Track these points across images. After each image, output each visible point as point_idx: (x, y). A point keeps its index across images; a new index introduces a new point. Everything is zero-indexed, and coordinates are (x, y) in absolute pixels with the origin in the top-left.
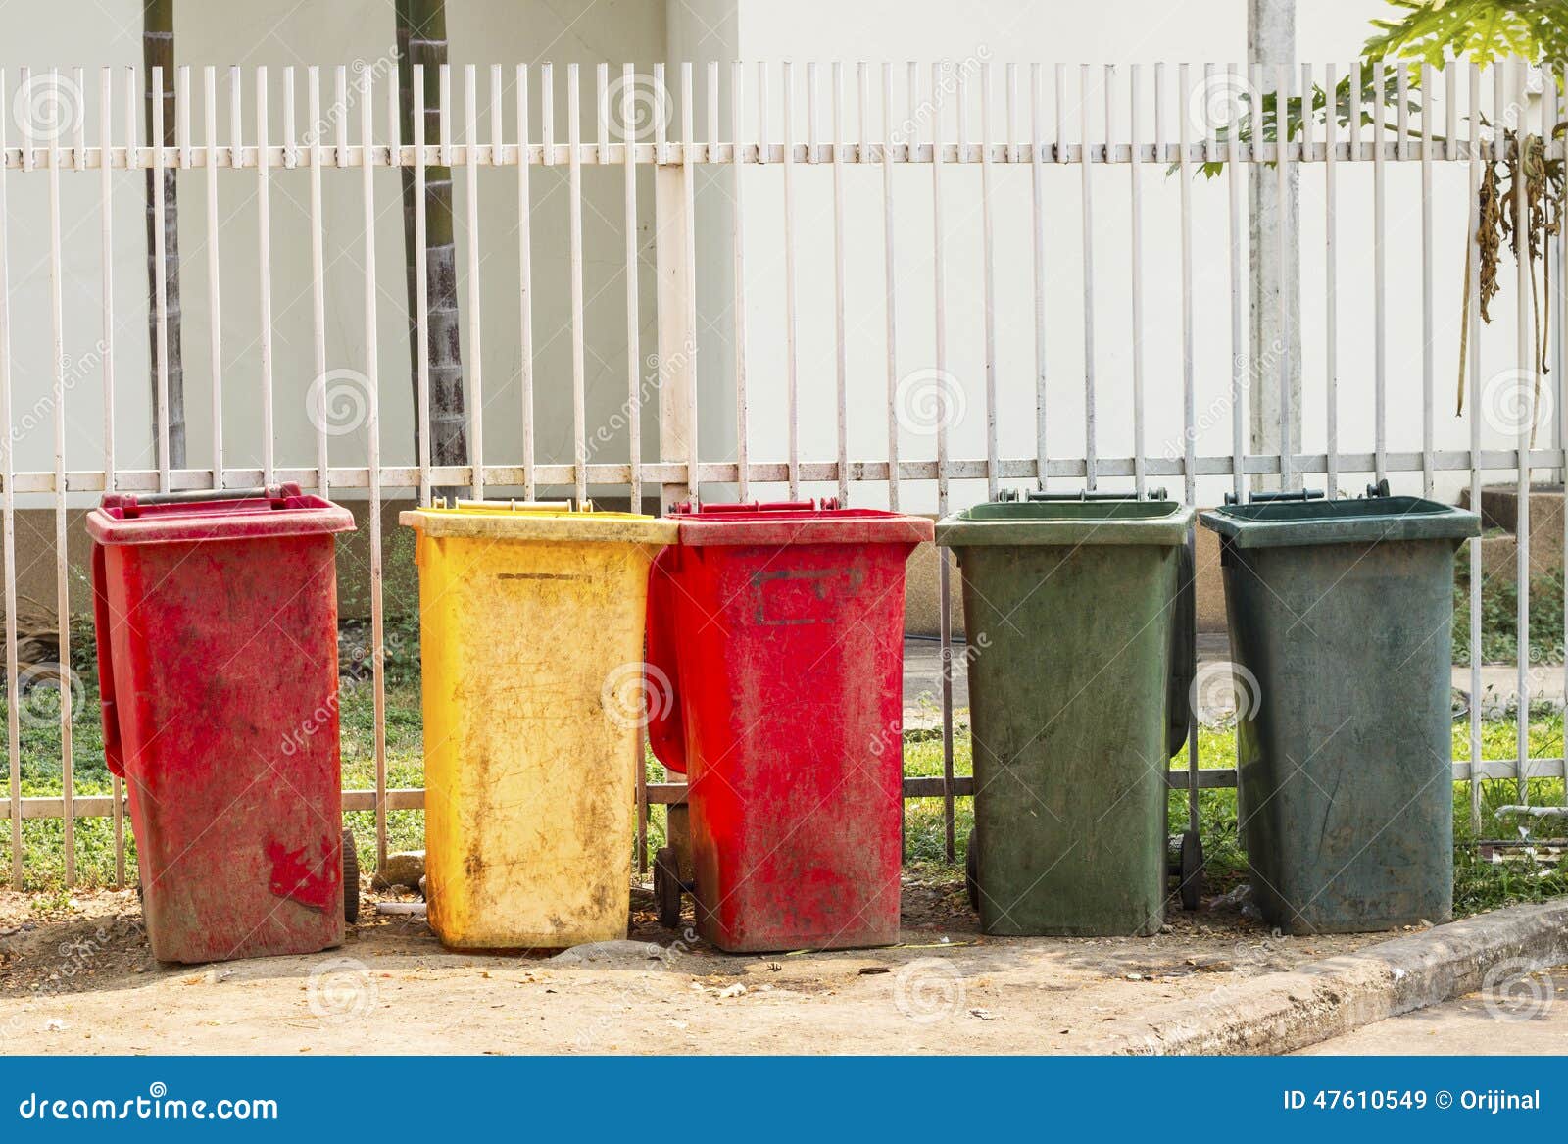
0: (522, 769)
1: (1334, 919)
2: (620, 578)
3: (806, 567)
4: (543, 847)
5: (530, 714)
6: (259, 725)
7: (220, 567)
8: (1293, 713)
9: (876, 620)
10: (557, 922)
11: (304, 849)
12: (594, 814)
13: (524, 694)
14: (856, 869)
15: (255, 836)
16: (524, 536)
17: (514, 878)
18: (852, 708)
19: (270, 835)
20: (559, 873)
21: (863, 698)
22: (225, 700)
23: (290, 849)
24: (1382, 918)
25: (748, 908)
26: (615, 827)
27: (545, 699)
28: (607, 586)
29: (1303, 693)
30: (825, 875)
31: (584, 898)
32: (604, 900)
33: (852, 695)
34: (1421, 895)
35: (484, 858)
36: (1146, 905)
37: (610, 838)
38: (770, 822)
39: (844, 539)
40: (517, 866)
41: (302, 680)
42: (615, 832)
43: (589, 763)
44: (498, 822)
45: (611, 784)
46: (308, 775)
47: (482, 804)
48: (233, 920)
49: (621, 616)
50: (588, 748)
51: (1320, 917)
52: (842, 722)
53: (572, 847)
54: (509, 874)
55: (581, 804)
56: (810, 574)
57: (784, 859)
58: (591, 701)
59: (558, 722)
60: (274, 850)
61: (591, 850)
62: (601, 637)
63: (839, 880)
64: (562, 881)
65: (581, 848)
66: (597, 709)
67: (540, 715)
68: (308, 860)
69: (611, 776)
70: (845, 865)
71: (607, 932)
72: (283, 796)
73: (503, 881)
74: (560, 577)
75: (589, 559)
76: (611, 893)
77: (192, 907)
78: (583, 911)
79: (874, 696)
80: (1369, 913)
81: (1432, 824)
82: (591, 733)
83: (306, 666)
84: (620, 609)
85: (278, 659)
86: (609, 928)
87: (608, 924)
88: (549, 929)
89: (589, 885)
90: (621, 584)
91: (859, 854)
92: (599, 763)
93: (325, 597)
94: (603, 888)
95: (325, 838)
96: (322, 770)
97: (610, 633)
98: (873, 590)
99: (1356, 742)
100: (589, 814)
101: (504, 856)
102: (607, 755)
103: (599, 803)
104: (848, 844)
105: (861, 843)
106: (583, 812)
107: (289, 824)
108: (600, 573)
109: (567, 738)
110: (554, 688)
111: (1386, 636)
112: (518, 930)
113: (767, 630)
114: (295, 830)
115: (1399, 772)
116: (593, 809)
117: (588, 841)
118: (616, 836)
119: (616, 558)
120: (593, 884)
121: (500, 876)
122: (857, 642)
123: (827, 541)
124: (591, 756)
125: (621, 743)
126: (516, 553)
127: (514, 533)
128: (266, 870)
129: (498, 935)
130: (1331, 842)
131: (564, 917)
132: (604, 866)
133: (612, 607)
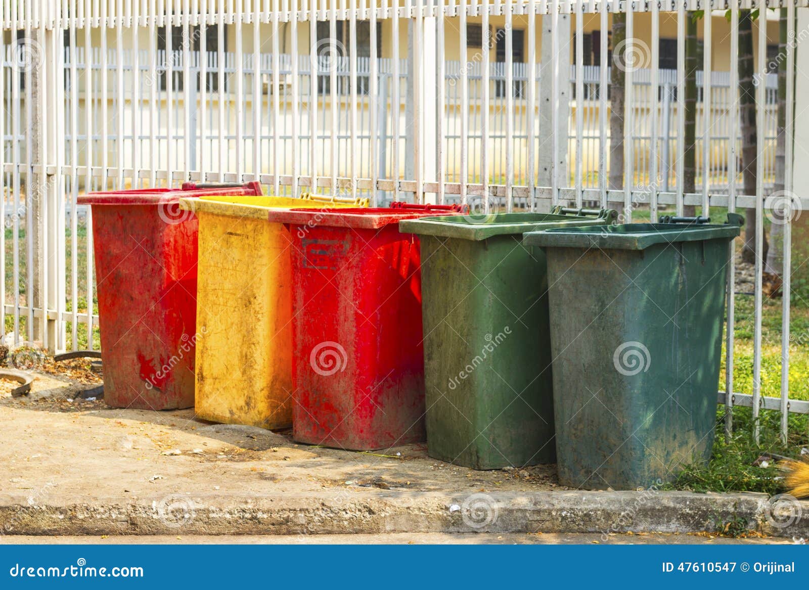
0: (219, 331)
1: (577, 479)
2: (261, 237)
3: (325, 239)
4: (227, 373)
5: (222, 303)
6: (133, 296)
7: (121, 218)
8: (556, 349)
9: (354, 270)
10: (231, 412)
11: (153, 359)
12: (246, 358)
13: (220, 293)
14: (343, 406)
15: (133, 350)
16: (216, 212)
17: (216, 386)
18: (342, 318)
19: (139, 350)
20: (233, 387)
21: (347, 313)
22: (122, 282)
23: (148, 358)
24: (599, 483)
25: (297, 419)
26: (256, 367)
27: (228, 297)
28: (254, 241)
29: (560, 337)
30: (329, 407)
31: (241, 402)
32: (250, 404)
33: (342, 310)
34: (618, 473)
35: (204, 374)
36: (477, 452)
37: (253, 372)
38: (306, 374)
39: (334, 225)
40: (217, 380)
41: (151, 276)
42: (255, 369)
43: (244, 332)
44: (210, 357)
45: (254, 344)
46: (154, 323)
47: (204, 347)
48: (127, 389)
49: (260, 257)
50: (244, 324)
51: (570, 476)
52: (337, 324)
53: (237, 374)
54: (214, 384)
55: (241, 352)
56: (327, 242)
57: (312, 395)
58: (245, 300)
59: (232, 309)
60: (141, 358)
61: (245, 377)
62: (251, 268)
63: (336, 411)
64: (234, 391)
65: (241, 375)
66: (248, 304)
67: (225, 304)
68: (155, 365)
69: (254, 340)
70: (338, 403)
71: (250, 420)
72: (144, 332)
73: (211, 387)
74: (236, 235)
75: (248, 226)
76: (253, 401)
77: (112, 380)
78: (241, 408)
79: (352, 312)
80: (594, 479)
81: (623, 429)
82: (245, 316)
83: (153, 270)
84: (260, 253)
85: (142, 265)
86: (252, 419)
87: (251, 417)
88: (228, 415)
89: (244, 395)
90: (261, 240)
91: (344, 398)
92: (248, 332)
93: (161, 236)
94: (250, 398)
95: (161, 355)
96: (159, 322)
97: (255, 265)
98: (353, 254)
99: (584, 371)
100: (244, 358)
101: (212, 374)
102: (252, 329)
103: (248, 354)
104: (339, 391)
105: (345, 392)
106: (242, 357)
107: (146, 346)
108: (251, 234)
109: (235, 318)
110: (231, 291)
111: (597, 308)
112: (216, 413)
113: (307, 270)
114: (149, 349)
115: (604, 394)
116: (246, 356)
117: (244, 373)
118: (256, 372)
119: (259, 226)
120: (246, 395)
121: (210, 385)
122: (345, 281)
123: (327, 225)
124: (245, 329)
125: (259, 323)
126: (220, 220)
127: (212, 210)
128: (138, 367)
129: (208, 414)
130: (574, 432)
131: (235, 410)
132: (250, 386)
133: (256, 252)
